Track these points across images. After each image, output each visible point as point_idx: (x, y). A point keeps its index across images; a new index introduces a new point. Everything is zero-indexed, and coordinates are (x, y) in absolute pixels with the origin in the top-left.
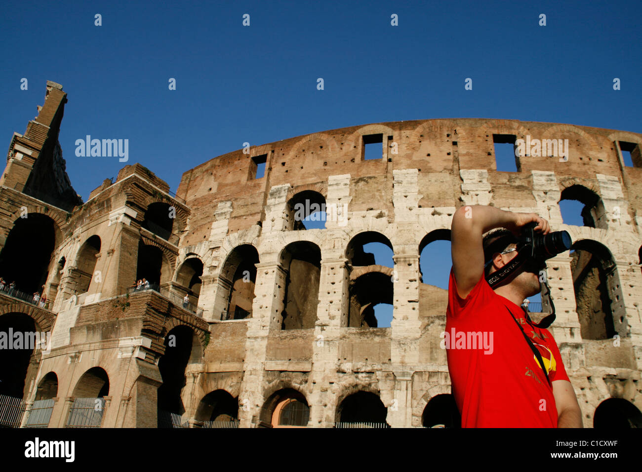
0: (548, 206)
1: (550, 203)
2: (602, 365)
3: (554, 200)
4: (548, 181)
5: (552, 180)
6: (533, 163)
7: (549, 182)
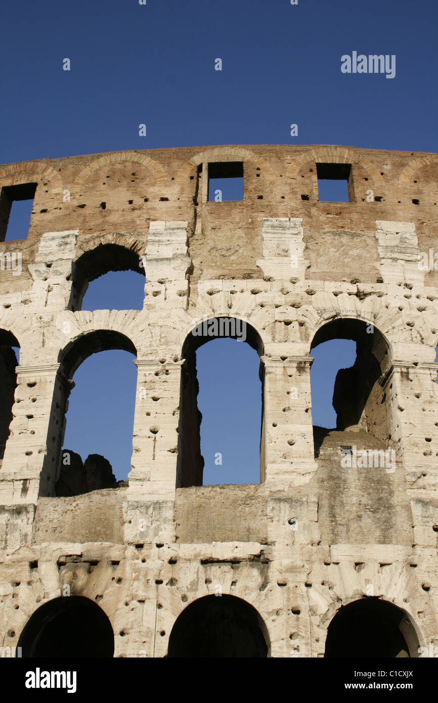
0: (49, 286)
1: (52, 280)
2: (62, 539)
3: (61, 274)
4: (60, 245)
5: (66, 244)
6: (50, 221)
7: (62, 247)
